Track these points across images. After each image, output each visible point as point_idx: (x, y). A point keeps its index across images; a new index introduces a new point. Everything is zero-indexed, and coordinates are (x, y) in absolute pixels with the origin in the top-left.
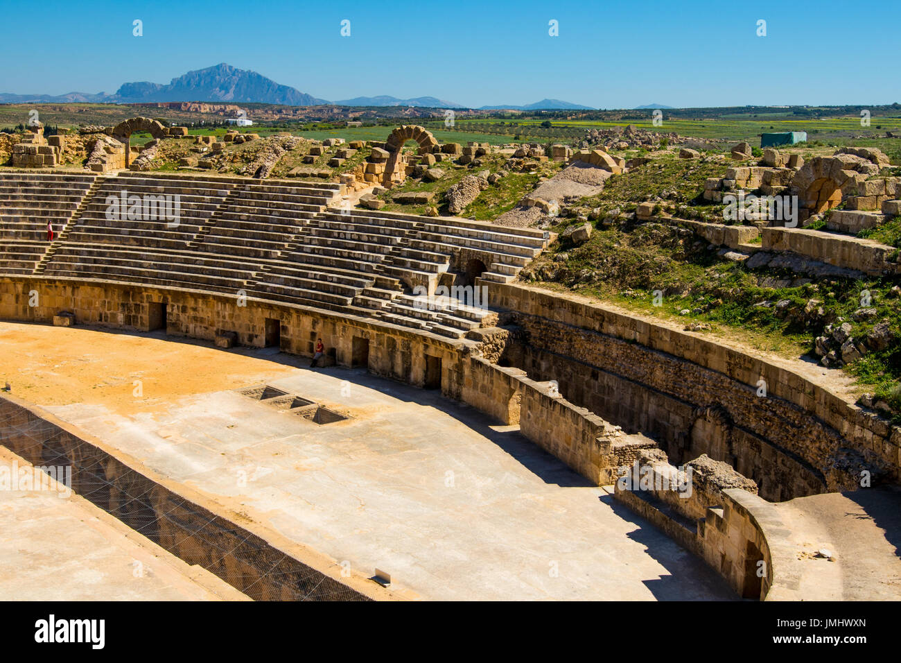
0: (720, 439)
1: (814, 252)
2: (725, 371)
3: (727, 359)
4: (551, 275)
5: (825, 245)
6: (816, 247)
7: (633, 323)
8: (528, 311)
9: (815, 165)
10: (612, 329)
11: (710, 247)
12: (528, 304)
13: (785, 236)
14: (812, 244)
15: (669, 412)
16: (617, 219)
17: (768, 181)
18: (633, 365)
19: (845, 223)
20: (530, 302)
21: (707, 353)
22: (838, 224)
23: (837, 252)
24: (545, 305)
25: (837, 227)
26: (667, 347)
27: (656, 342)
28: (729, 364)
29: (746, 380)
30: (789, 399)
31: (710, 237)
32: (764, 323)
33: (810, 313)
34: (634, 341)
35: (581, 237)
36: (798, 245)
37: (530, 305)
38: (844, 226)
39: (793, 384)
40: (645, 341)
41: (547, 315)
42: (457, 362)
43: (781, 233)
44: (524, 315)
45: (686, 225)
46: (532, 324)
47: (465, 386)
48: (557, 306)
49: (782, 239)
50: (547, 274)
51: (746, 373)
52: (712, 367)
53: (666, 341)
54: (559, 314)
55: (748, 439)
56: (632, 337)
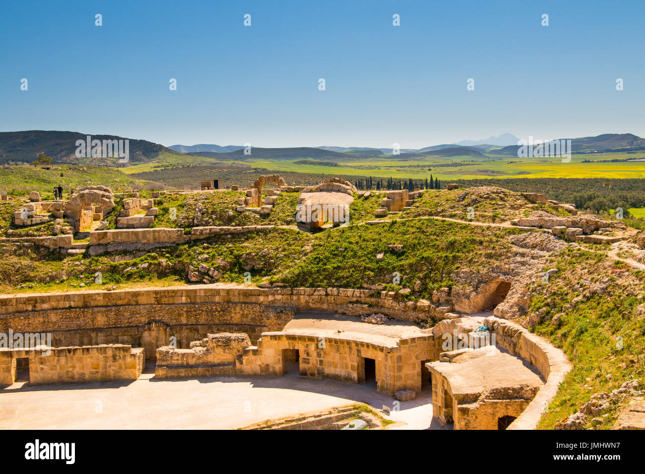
1: (134, 238)
2: (153, 302)
3: (155, 295)
5: (140, 234)
6: (134, 236)
7: (67, 298)
9: (82, 197)
10: (45, 306)
11: (51, 250)
14: (131, 235)
15: (117, 337)
17: (58, 209)
18: (72, 321)
19: (130, 223)
21: (137, 297)
22: (126, 224)
23: (151, 237)
26: (101, 302)
27: (90, 303)
28: (156, 298)
29: (171, 302)
30: (207, 301)
31: (49, 244)
32: (142, 277)
33: (166, 266)
34: (70, 307)
36: (120, 238)
39: (208, 294)
40: (80, 304)
43: (106, 233)
45: (27, 241)
49: (107, 236)
51: (170, 299)
52: (142, 303)
53: (100, 300)
55: (187, 329)
56: (67, 306)
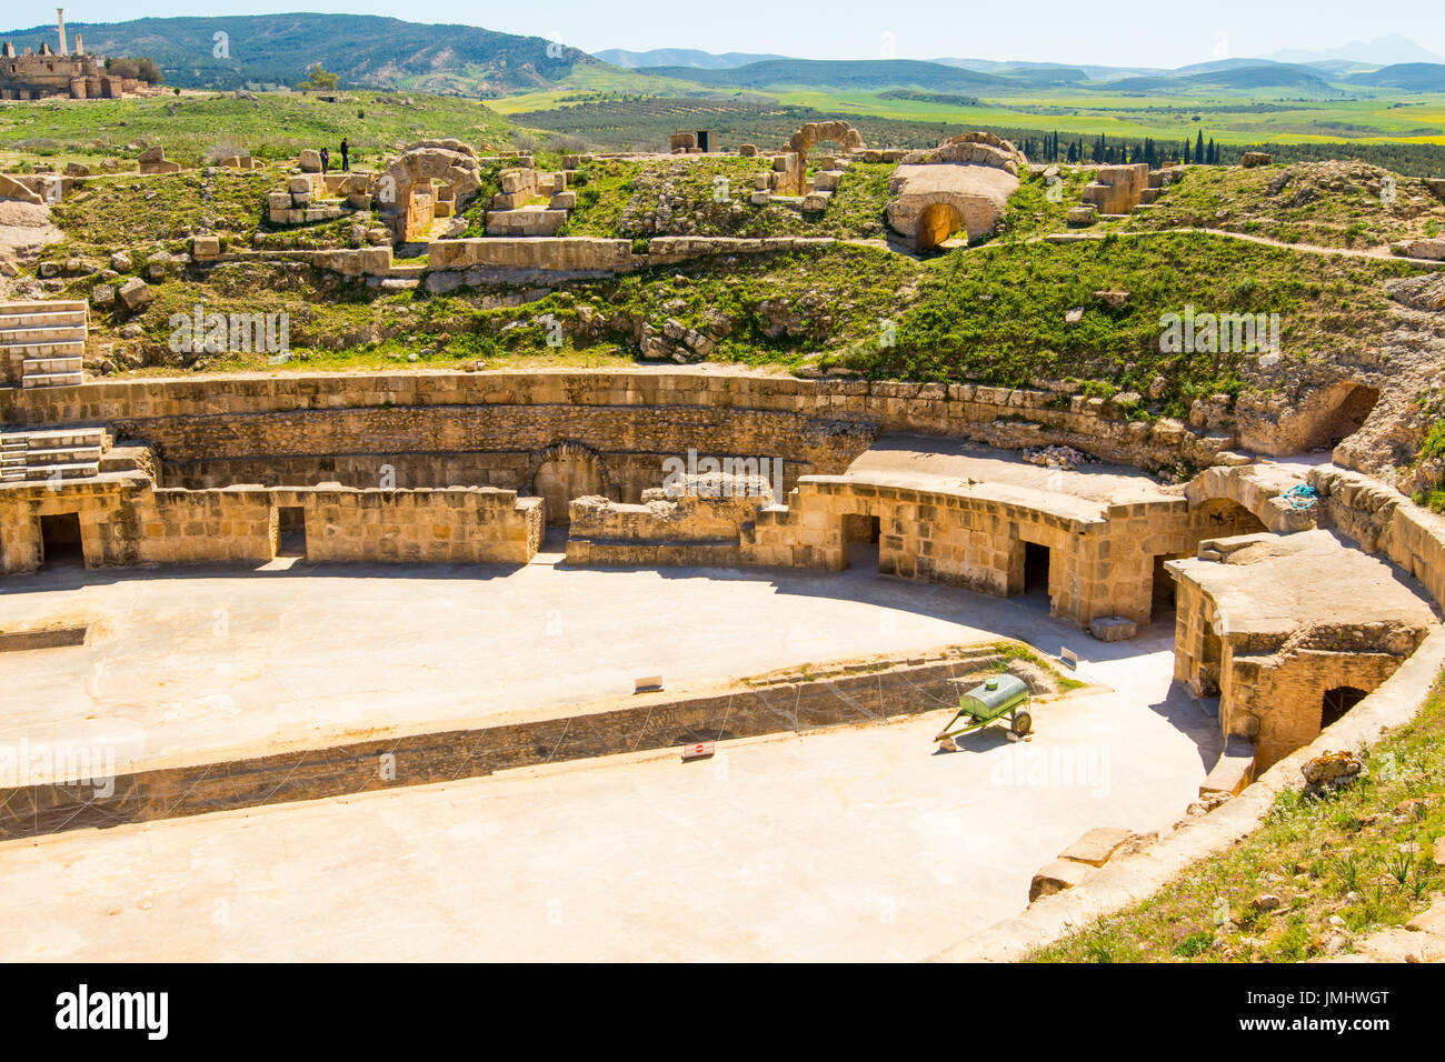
0: (585, 475)
1: (522, 258)
2: (564, 400)
4: (138, 359)
5: (536, 249)
6: (522, 254)
7: (381, 384)
8: (149, 414)
9: (409, 164)
10: (336, 400)
11: (347, 280)
12: (147, 403)
13: (468, 248)
14: (516, 251)
15: (487, 471)
16: (170, 267)
17: (361, 189)
18: (393, 434)
19: (515, 224)
20: (149, 399)
21: (528, 387)
22: (505, 227)
23: (559, 256)
24: (185, 398)
25: (504, 230)
26: (453, 395)
27: (429, 396)
28: (570, 391)
29: (602, 402)
30: (680, 402)
31: (341, 267)
32: (539, 344)
33: (592, 322)
34: (388, 405)
35: (140, 298)
36: (492, 256)
37: (151, 404)
38: (514, 228)
39: (682, 386)
40: (409, 398)
41: (191, 410)
42: (120, 508)
43: (463, 245)
44: (144, 421)
45: (295, 258)
46: (163, 430)
47: (145, 538)
48: (211, 392)
49: (464, 252)
50: (131, 359)
51: (601, 394)
52: (540, 401)
53: (450, 390)
54: (217, 403)
55: (635, 461)
56: (382, 401)
